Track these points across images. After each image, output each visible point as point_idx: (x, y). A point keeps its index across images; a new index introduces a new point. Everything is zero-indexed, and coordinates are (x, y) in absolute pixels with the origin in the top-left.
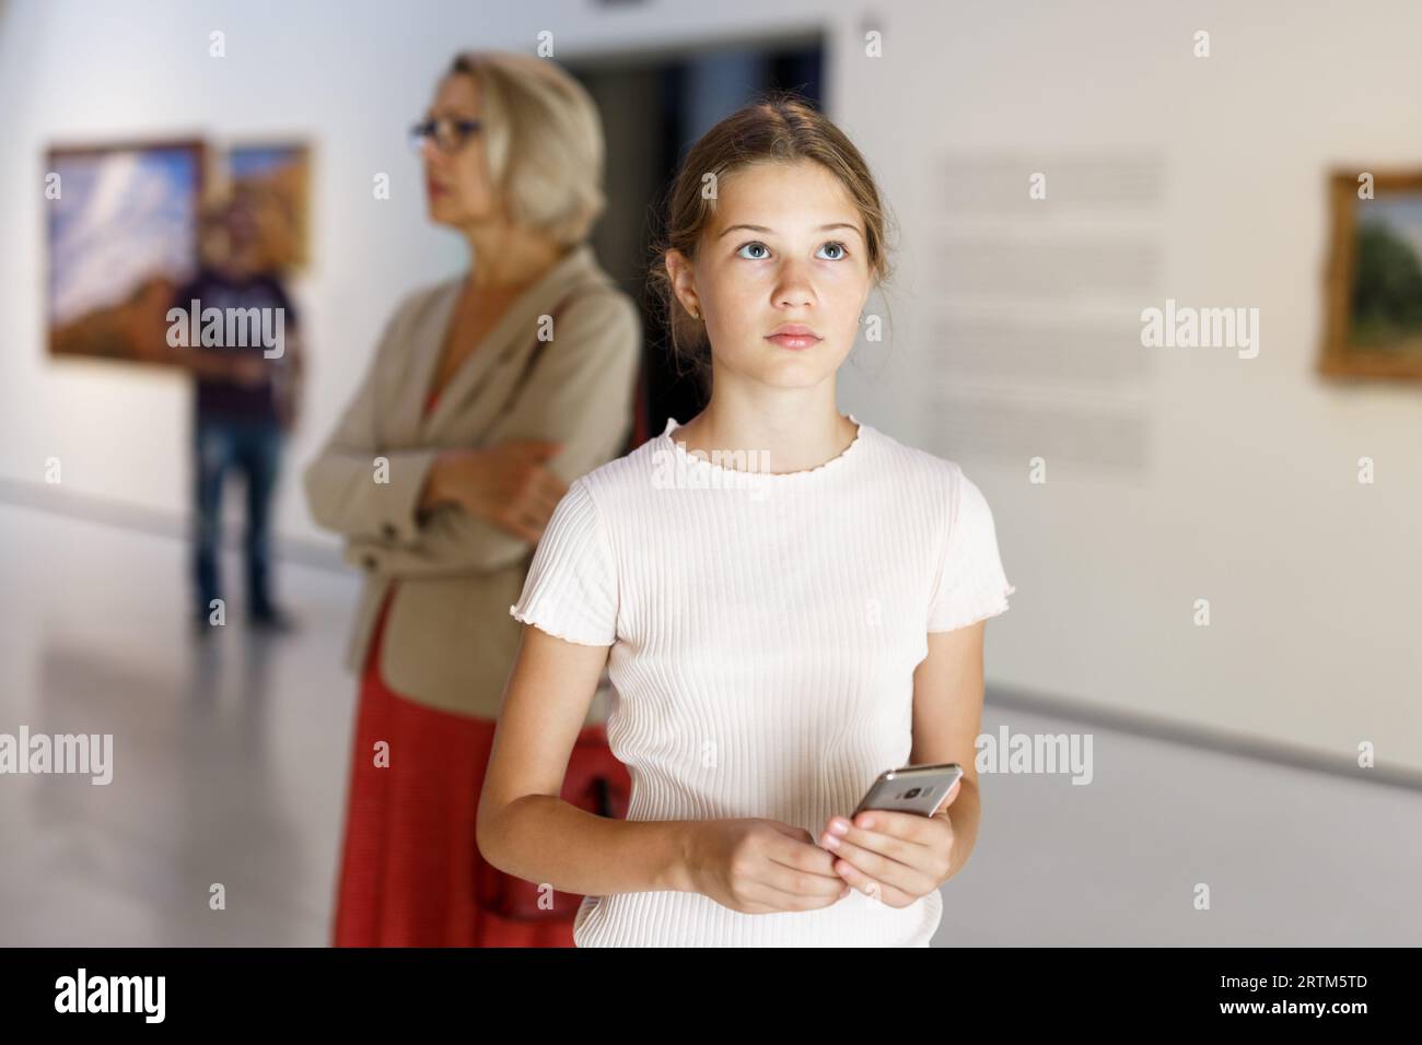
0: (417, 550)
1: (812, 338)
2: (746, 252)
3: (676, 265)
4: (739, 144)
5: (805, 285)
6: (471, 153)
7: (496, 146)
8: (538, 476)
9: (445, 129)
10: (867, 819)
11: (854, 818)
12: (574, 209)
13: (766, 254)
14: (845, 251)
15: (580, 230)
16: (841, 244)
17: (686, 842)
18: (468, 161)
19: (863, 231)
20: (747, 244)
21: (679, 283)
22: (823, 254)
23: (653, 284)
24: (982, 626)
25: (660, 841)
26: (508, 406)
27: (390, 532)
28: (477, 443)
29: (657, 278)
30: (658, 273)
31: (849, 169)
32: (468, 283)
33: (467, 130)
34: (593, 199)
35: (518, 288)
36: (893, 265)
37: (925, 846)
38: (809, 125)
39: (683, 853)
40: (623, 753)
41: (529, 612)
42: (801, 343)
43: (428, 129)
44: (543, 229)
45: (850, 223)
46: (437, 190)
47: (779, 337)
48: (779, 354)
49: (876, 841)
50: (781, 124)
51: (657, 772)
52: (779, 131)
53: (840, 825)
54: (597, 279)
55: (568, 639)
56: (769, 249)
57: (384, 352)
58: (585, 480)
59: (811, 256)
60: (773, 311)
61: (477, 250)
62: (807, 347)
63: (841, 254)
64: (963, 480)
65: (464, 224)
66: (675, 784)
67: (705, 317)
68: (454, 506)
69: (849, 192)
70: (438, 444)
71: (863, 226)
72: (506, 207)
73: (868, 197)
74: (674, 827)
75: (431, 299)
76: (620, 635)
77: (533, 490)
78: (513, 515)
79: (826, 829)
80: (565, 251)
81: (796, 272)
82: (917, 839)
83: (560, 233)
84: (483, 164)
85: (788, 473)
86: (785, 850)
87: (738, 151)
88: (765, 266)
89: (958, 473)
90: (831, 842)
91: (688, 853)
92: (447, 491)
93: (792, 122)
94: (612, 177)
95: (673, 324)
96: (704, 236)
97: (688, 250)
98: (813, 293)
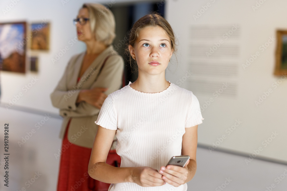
0: (76, 111)
1: (158, 64)
2: (145, 45)
3: (131, 48)
4: (143, 22)
5: (157, 52)
6: (87, 25)
7: (93, 24)
8: (102, 95)
9: (81, 20)
10: (169, 167)
11: (166, 167)
12: (109, 37)
13: (149, 46)
14: (166, 45)
15: (110, 42)
16: (165, 44)
17: (132, 171)
18: (86, 27)
19: (170, 41)
20: (144, 44)
21: (131, 52)
22: (161, 46)
23: (126, 52)
24: (197, 127)
25: (126, 172)
26: (96, 80)
27: (70, 107)
28: (89, 88)
29: (126, 51)
30: (127, 50)
31: (166, 28)
32: (86, 53)
33: (86, 20)
34: (113, 35)
35: (97, 54)
36: (177, 49)
37: (182, 173)
38: (159, 19)
39: (131, 174)
40: (119, 153)
41: (98, 122)
42: (156, 65)
43: (78, 20)
44: (103, 42)
45: (167, 39)
46: (79, 33)
47: (152, 63)
48: (151, 67)
49: (171, 172)
50: (152, 18)
51: (126, 157)
52: (152, 20)
53: (163, 168)
54: (114, 52)
55: (107, 128)
56: (149, 45)
57: (67, 68)
58: (111, 94)
59: (158, 46)
60: (150, 58)
61: (88, 46)
62: (157, 65)
63: (165, 46)
64: (193, 95)
65: (85, 41)
66: (130, 160)
67: (136, 59)
68: (84, 102)
69: (167, 33)
70: (80, 88)
71: (170, 40)
72: (95, 37)
73: (171, 34)
74: (129, 169)
75: (78, 57)
76: (118, 128)
77: (101, 98)
78: (97, 104)
79: (160, 169)
80: (107, 46)
81: (155, 49)
82: (180, 171)
83: (106, 43)
84: (90, 28)
85: (154, 93)
86: (152, 173)
87: (143, 24)
88: (149, 48)
89: (192, 93)
90: (161, 172)
91: (132, 174)
92: (83, 99)
93: (155, 18)
94: (117, 30)
95: (130, 61)
96: (136, 42)
97: (133, 45)
98: (159, 54)
